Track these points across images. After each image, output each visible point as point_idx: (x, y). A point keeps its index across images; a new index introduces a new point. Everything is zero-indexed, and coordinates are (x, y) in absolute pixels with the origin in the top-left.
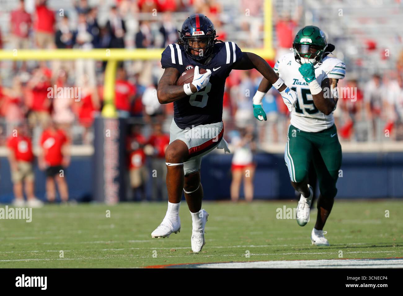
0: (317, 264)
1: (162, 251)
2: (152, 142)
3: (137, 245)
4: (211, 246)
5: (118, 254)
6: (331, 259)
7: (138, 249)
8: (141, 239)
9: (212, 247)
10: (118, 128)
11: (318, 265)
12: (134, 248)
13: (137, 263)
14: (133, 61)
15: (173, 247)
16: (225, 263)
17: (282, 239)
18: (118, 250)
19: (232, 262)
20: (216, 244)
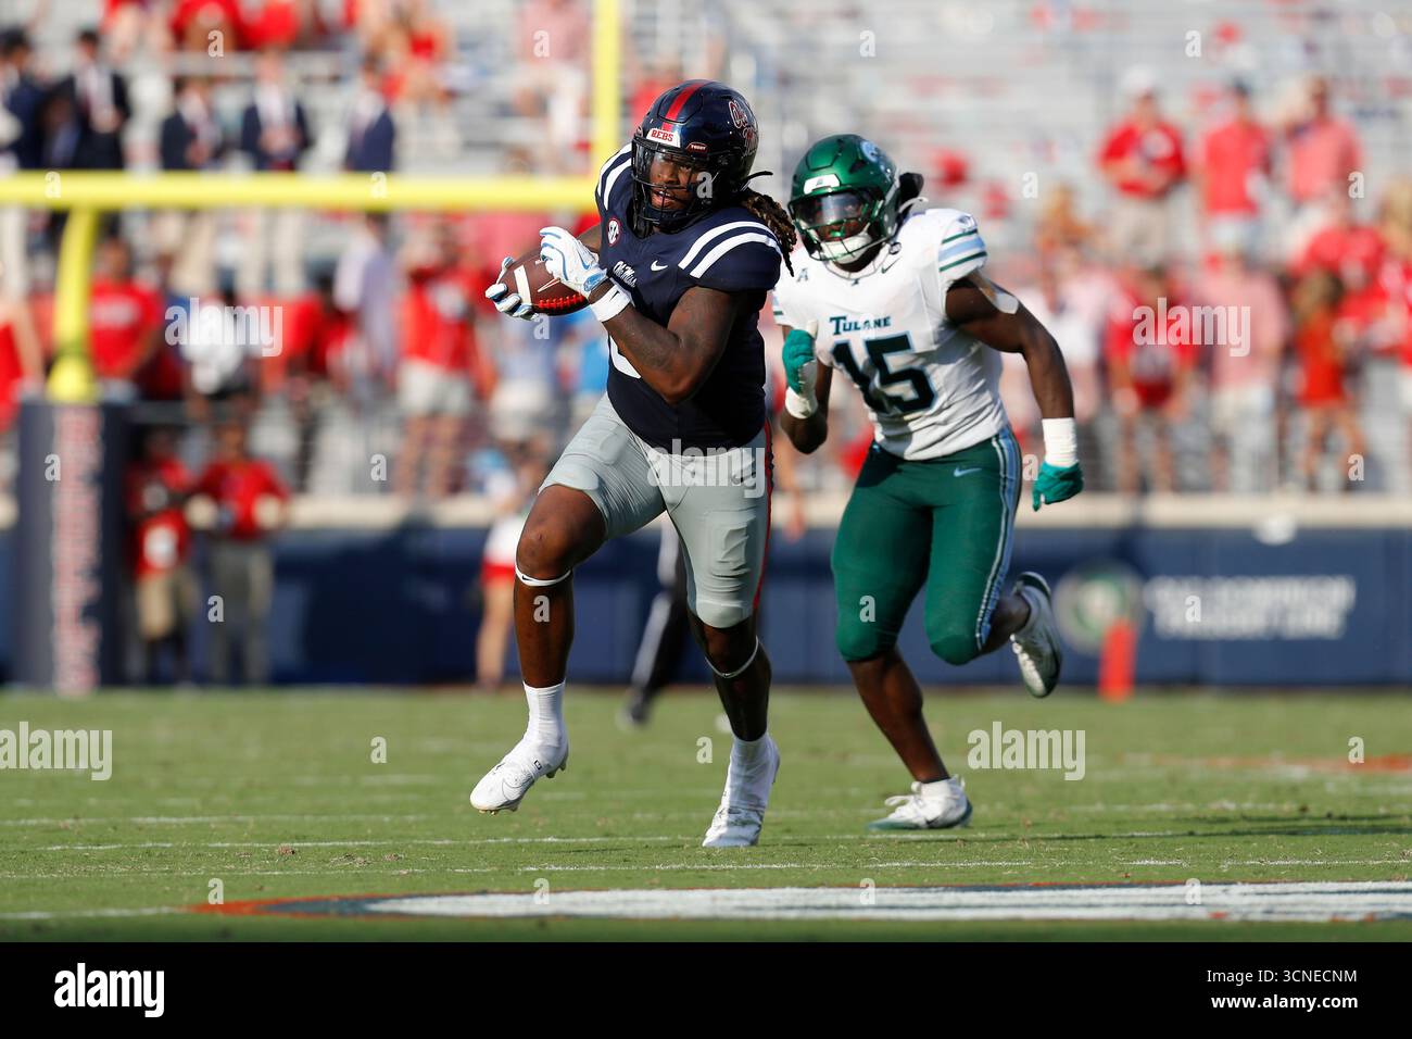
0: (769, 900)
1: (249, 852)
2: (212, 485)
3: (162, 833)
4: (413, 838)
5: (101, 862)
6: (815, 886)
7: (169, 845)
8: (177, 812)
9: (415, 841)
10: (99, 437)
11: (774, 904)
12: (153, 842)
13: (166, 892)
14: (153, 213)
15: (287, 841)
16: (462, 894)
17: (650, 816)
18: (101, 848)
19: (484, 892)
20: (428, 833)
